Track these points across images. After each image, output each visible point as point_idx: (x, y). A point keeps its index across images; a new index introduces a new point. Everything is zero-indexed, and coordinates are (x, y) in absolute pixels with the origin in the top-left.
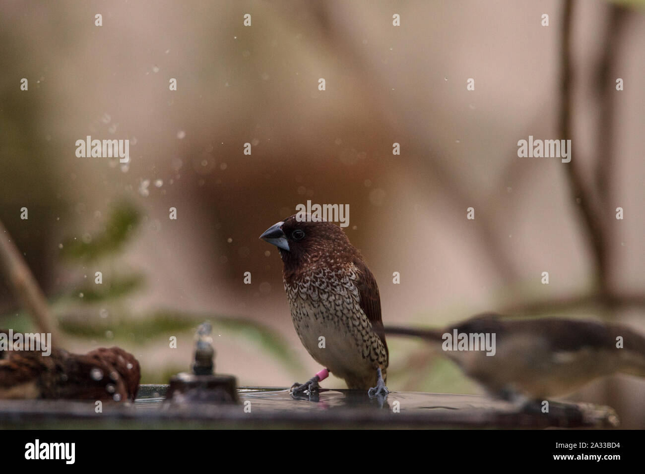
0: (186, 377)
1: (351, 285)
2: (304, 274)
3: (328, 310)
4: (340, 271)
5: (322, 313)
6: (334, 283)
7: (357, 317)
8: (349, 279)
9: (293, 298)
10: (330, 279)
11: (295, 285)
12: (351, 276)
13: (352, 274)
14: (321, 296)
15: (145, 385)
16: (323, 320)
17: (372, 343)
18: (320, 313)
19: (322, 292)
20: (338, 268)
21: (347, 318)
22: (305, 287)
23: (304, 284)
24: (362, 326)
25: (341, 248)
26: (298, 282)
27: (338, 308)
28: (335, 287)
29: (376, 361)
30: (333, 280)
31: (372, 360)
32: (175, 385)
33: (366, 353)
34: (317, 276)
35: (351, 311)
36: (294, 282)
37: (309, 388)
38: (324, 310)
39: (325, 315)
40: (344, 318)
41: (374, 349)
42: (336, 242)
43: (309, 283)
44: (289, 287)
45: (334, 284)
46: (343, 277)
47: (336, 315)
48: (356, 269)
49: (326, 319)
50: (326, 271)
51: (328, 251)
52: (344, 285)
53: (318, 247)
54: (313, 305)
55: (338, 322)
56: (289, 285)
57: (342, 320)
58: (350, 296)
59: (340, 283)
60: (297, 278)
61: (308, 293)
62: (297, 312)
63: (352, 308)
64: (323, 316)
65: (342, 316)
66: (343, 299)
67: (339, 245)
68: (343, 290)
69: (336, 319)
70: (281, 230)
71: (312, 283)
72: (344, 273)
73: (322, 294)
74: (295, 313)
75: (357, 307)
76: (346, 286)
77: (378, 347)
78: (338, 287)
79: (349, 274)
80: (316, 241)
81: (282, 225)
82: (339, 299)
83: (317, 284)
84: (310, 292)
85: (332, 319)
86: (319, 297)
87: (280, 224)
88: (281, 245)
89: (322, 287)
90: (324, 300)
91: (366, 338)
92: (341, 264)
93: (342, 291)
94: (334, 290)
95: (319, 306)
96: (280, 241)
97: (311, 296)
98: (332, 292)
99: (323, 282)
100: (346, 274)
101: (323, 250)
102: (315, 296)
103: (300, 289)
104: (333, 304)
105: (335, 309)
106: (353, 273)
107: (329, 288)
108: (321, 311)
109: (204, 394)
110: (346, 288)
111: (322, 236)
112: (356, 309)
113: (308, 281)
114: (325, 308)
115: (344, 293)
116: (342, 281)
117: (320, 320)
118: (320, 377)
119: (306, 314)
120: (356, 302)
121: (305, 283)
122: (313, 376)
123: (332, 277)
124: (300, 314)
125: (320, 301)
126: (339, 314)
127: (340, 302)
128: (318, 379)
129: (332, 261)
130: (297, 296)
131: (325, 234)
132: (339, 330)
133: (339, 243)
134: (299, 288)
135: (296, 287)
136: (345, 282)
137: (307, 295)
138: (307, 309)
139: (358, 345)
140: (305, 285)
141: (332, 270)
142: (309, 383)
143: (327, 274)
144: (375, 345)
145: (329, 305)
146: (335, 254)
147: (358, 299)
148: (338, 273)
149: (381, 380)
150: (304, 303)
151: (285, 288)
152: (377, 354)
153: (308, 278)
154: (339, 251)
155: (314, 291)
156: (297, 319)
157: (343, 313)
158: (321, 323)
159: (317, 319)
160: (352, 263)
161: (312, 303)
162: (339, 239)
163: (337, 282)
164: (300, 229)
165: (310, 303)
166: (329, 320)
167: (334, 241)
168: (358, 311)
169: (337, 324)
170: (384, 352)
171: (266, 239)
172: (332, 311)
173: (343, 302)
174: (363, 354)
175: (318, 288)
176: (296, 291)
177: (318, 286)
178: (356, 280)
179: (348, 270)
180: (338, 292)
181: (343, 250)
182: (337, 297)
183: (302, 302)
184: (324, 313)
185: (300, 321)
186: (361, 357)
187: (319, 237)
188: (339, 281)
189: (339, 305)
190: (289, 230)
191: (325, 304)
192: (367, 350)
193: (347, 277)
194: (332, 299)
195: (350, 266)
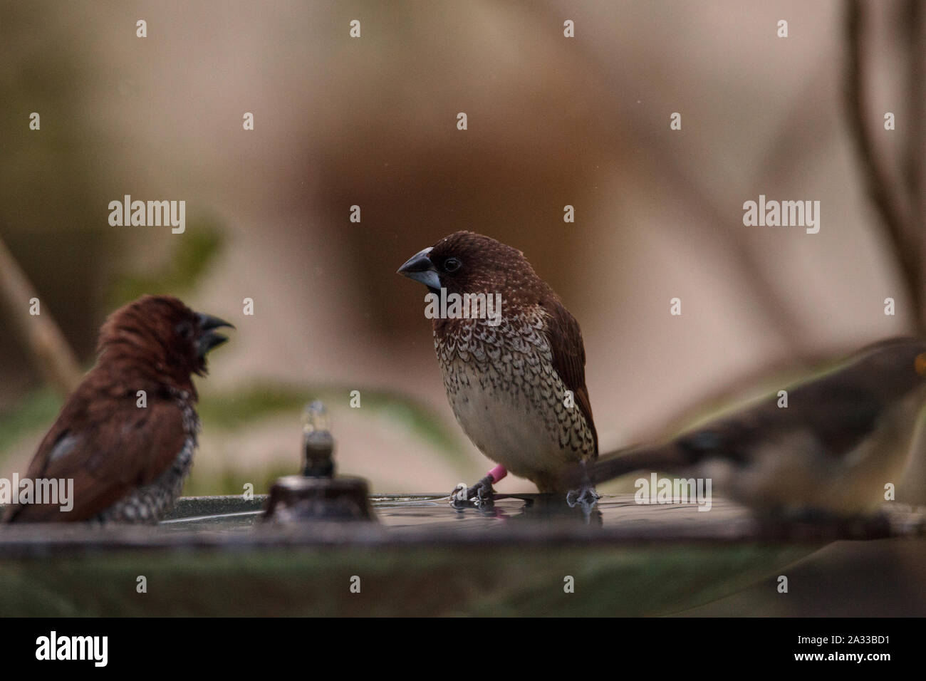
0: (293, 482)
1: (537, 337)
2: (462, 322)
3: (501, 375)
4: (517, 316)
5: (492, 380)
6: (508, 333)
7: (548, 385)
8: (533, 329)
9: (447, 359)
10: (501, 329)
11: (451, 341)
12: (535, 324)
13: (537, 321)
14: (489, 353)
15: (235, 497)
16: (493, 390)
17: (573, 422)
18: (489, 380)
19: (491, 347)
20: (515, 313)
21: (532, 387)
22: (465, 342)
23: (463, 337)
24: (556, 397)
25: (518, 282)
26: (452, 335)
27: (516, 372)
28: (511, 340)
29: (579, 450)
30: (505, 330)
31: (575, 449)
32: (278, 495)
33: (565, 440)
34: (482, 324)
35: (537, 377)
36: (448, 335)
37: (479, 493)
38: (494, 375)
39: (497, 382)
40: (527, 387)
41: (577, 432)
42: (510, 272)
43: (471, 334)
44: (442, 342)
45: (508, 336)
46: (523, 326)
47: (513, 382)
48: (543, 313)
51: (498, 287)
52: (525, 338)
53: (482, 282)
54: (479, 368)
55: (517, 393)
56: (441, 340)
57: (524, 390)
58: (535, 354)
59: (518, 335)
60: (450, 328)
61: (469, 350)
62: (452, 380)
63: (539, 371)
64: (494, 384)
65: (523, 384)
66: (524, 359)
67: (516, 277)
68: (525, 345)
70: (428, 259)
71: (475, 335)
72: (524, 319)
73: (490, 350)
74: (449, 381)
75: (548, 368)
76: (529, 339)
77: (581, 429)
78: (514, 339)
79: (533, 321)
80: (480, 274)
81: (430, 253)
82: (519, 359)
83: (483, 336)
84: (472, 349)
85: (508, 389)
86: (488, 356)
87: (429, 250)
88: (430, 281)
89: (490, 340)
90: (495, 360)
91: (562, 417)
92: (519, 305)
93: (523, 347)
94: (508, 344)
95: (488, 370)
96: (428, 276)
97: (475, 354)
98: (507, 349)
99: (492, 334)
100: (527, 321)
101: (490, 285)
102: (479, 354)
103: (458, 345)
104: (509, 366)
105: (512, 374)
106: (539, 320)
107: (501, 342)
108: (491, 377)
109: (320, 507)
110: (530, 343)
111: (488, 266)
112: (546, 373)
113: (468, 331)
114: (497, 372)
115: (526, 349)
116: (521, 331)
117: (489, 389)
118: (495, 477)
119: (466, 382)
120: (547, 360)
121: (465, 336)
122: (484, 475)
123: (505, 325)
124: (457, 382)
125: (489, 362)
126: (519, 381)
127: (520, 363)
128: (491, 480)
130: (454, 358)
131: (493, 263)
132: (517, 406)
133: (514, 273)
134: (456, 345)
136: (527, 333)
137: (469, 353)
138: (470, 375)
139: (549, 429)
140: (465, 339)
142: (478, 486)
144: (577, 425)
145: (504, 368)
146: (509, 290)
147: (549, 356)
148: (514, 319)
150: (465, 366)
151: (436, 346)
152: (580, 439)
153: (467, 327)
154: (516, 287)
156: (452, 390)
157: (524, 380)
158: (490, 394)
159: (484, 388)
160: (537, 305)
161: (477, 366)
162: (514, 268)
163: (512, 333)
164: (455, 256)
165: (474, 366)
166: (502, 390)
167: (506, 271)
168: (549, 375)
170: (590, 436)
171: (407, 273)
173: (525, 363)
174: (560, 441)
175: (484, 342)
176: (452, 349)
177: (483, 338)
178: (544, 329)
179: (531, 315)
180: (517, 348)
181: (522, 285)
182: (516, 356)
183: (462, 364)
184: (496, 380)
185: (455, 393)
186: (557, 445)
187: (483, 267)
188: (516, 331)
189: (518, 368)
190: (439, 260)
191: (497, 366)
192: (565, 435)
193: (529, 325)
194: (507, 358)
195: (533, 309)
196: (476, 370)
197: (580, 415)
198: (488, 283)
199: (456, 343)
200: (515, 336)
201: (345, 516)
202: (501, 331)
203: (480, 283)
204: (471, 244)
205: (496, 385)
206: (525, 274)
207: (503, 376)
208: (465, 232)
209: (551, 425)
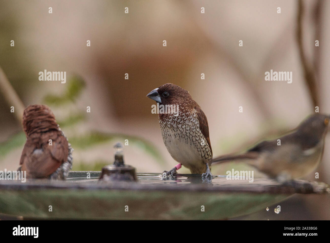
0: (110, 167)
1: (194, 120)
2: (169, 115)
3: (182, 132)
4: (187, 113)
5: (179, 134)
7: (198, 135)
8: (193, 117)
9: (163, 127)
10: (182, 117)
11: (164, 120)
12: (193, 115)
13: (194, 114)
14: (178, 125)
17: (206, 149)
18: (178, 134)
19: (179, 123)
20: (187, 112)
21: (192, 136)
22: (170, 121)
24: (201, 140)
25: (188, 102)
27: (187, 132)
28: (185, 121)
30: (184, 117)
31: (206, 158)
32: (105, 171)
35: (194, 133)
36: (164, 119)
37: (172, 173)
38: (180, 133)
40: (191, 136)
41: (207, 152)
42: (185, 98)
43: (172, 119)
44: (162, 121)
45: (185, 119)
46: (189, 116)
47: (186, 135)
48: (196, 111)
49: (181, 137)
50: (180, 113)
51: (181, 103)
52: (190, 120)
53: (176, 101)
54: (174, 130)
55: (187, 139)
57: (189, 138)
58: (194, 125)
59: (188, 119)
60: (165, 117)
62: (165, 134)
63: (195, 131)
64: (179, 136)
65: (190, 136)
66: (190, 127)
67: (187, 100)
68: (190, 122)
69: (186, 137)
70: (157, 92)
71: (173, 119)
72: (190, 113)
73: (178, 124)
74: (164, 134)
75: (198, 130)
76: (191, 120)
77: (208, 151)
79: (193, 114)
80: (175, 98)
81: (158, 90)
82: (188, 127)
83: (176, 119)
84: (172, 124)
85: (184, 137)
86: (177, 126)
87: (157, 89)
88: (157, 100)
89: (178, 121)
90: (180, 127)
91: (203, 147)
92: (188, 109)
93: (189, 123)
94: (185, 122)
95: (177, 131)
96: (157, 98)
97: (173, 125)
98: (184, 124)
99: (179, 119)
100: (191, 114)
101: (178, 102)
102: (175, 126)
103: (167, 122)
104: (184, 130)
105: (186, 132)
106: (195, 114)
107: (182, 121)
108: (178, 133)
110: (191, 121)
111: (178, 95)
113: (171, 118)
116: (189, 118)
117: (178, 138)
118: (177, 168)
119: (170, 135)
120: (198, 127)
121: (170, 119)
122: (173, 167)
123: (183, 116)
124: (167, 135)
125: (178, 128)
126: (188, 134)
127: (189, 128)
129: (183, 108)
130: (166, 126)
131: (179, 94)
132: (187, 143)
133: (186, 99)
135: (165, 121)
136: (190, 118)
137: (171, 125)
138: (171, 132)
139: (198, 151)
140: (170, 120)
141: (183, 112)
142: (172, 171)
143: (180, 114)
144: (207, 150)
145: (183, 130)
146: (185, 104)
147: (198, 125)
148: (187, 114)
149: (208, 169)
150: (169, 129)
151: (160, 122)
152: (208, 155)
153: (171, 116)
154: (187, 103)
155: (174, 123)
156: (165, 137)
157: (190, 134)
158: (178, 139)
159: (176, 137)
160: (194, 109)
161: (173, 129)
162: (186, 97)
163: (186, 118)
164: (167, 91)
165: (172, 129)
166: (182, 138)
167: (184, 98)
168: (198, 132)
169: (186, 140)
170: (211, 154)
171: (150, 97)
172: (184, 133)
173: (190, 129)
174: (202, 155)
175: (176, 121)
176: (165, 123)
177: (176, 120)
178: (196, 117)
179: (192, 112)
180: (187, 123)
181: (189, 103)
182: (187, 126)
183: (168, 128)
184: (180, 134)
185: (166, 138)
186: (201, 157)
187: (176, 96)
188: (187, 118)
189: (188, 130)
190: (161, 92)
191: (180, 130)
192: (203, 153)
193: (192, 116)
194: (184, 127)
195: (193, 110)
196: (173, 131)
197: (208, 147)
198: (178, 101)
199: (166, 121)
200: (187, 120)
201: (128, 179)
202: (182, 118)
203: (175, 101)
204: (172, 88)
205: (180, 136)
206: (190, 99)
207: (183, 133)
208: (170, 83)
209: (199, 150)
